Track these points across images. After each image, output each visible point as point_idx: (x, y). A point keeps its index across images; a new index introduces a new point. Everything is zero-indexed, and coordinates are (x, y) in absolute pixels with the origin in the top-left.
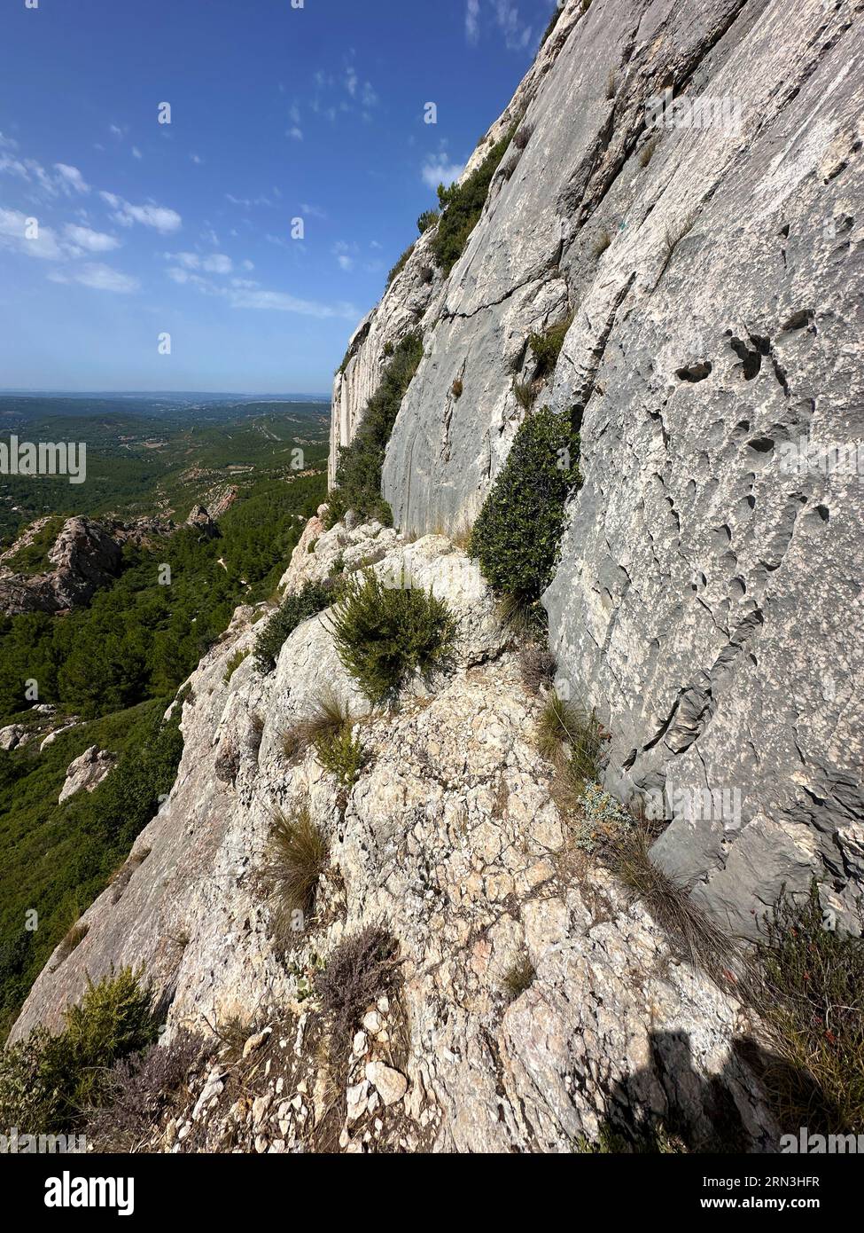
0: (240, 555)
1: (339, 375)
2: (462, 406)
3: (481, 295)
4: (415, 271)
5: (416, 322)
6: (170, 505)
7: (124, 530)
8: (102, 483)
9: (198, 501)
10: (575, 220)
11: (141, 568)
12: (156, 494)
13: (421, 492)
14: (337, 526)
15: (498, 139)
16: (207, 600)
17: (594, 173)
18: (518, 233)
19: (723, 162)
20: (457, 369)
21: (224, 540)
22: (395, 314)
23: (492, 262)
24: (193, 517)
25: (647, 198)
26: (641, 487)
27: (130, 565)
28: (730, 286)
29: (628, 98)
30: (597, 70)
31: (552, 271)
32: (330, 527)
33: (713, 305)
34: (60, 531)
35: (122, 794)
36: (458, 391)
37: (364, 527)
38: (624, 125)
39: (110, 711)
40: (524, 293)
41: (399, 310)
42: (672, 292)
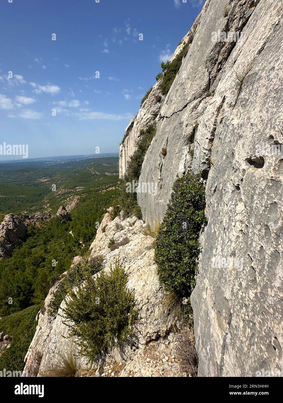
0: (79, 229)
1: (122, 145)
2: (167, 160)
3: (174, 107)
4: (153, 98)
5: (154, 119)
6: (50, 206)
7: (29, 219)
8: (22, 198)
9: (62, 204)
10: (215, 70)
11: (35, 237)
12: (44, 202)
13: (151, 204)
14: (117, 218)
15: (186, 42)
16: (64, 252)
17: (222, 48)
18: (188, 78)
19: (267, 32)
20: (164, 143)
21: (73, 222)
22: (144, 117)
23: (178, 92)
24: (60, 211)
25: (234, 56)
26: (233, 239)
27: (30, 235)
28: (270, 104)
29: (235, 15)
30: (219, 7)
31: (206, 93)
32: (113, 219)
33: (261, 117)
34: (2, 221)
35: (10, 364)
36: (164, 153)
37: (128, 219)
38: (234, 26)
39: (13, 312)
40: (192, 105)
41: (146, 115)
42: (244, 106)
